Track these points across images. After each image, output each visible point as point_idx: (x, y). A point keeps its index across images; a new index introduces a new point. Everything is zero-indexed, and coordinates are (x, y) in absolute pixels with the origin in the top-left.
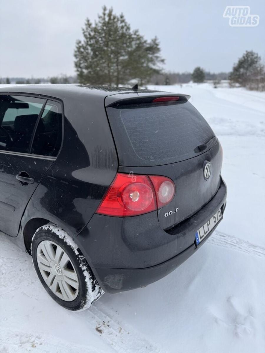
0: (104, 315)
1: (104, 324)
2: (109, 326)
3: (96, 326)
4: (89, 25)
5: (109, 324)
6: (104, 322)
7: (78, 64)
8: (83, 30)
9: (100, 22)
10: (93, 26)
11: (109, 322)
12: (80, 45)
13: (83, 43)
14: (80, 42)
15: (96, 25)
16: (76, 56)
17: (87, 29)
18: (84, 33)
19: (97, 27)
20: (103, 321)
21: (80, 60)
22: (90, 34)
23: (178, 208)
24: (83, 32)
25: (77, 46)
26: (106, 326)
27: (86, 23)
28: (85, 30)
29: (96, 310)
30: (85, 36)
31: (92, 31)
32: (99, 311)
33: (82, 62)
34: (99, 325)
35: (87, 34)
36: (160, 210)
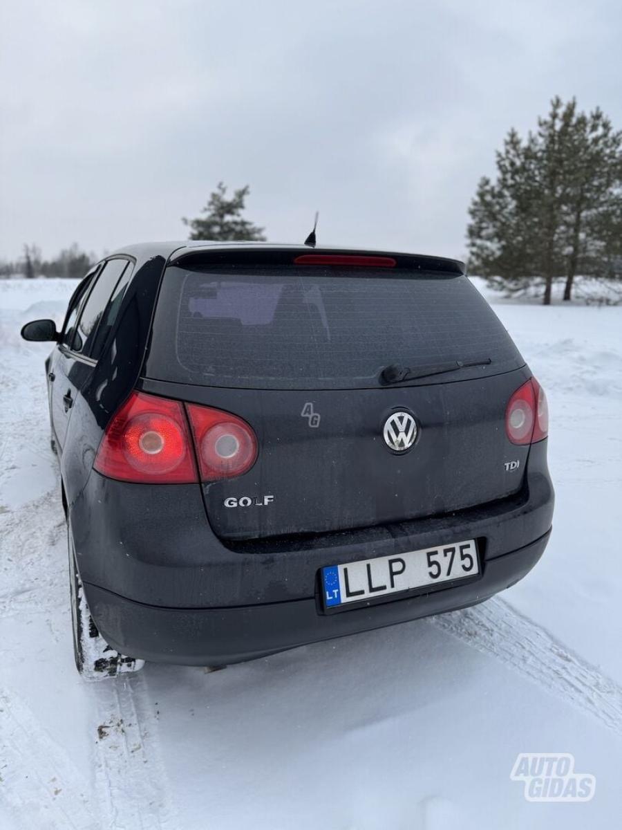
0: (133, 709)
1: (119, 725)
2: (123, 731)
3: (104, 723)
4: (513, 142)
5: (127, 729)
6: (122, 721)
7: (476, 230)
8: (499, 155)
9: (540, 135)
10: (524, 144)
11: (130, 725)
12: (488, 188)
13: (494, 182)
14: (487, 182)
15: (532, 141)
16: (473, 213)
17: (508, 152)
18: (498, 162)
19: (532, 146)
20: (124, 719)
21: (481, 221)
22: (512, 164)
23: (272, 497)
24: (497, 159)
25: (481, 190)
26: (120, 730)
27: (508, 139)
28: (504, 155)
29: (130, 695)
30: (501, 167)
31: (518, 155)
32: (131, 701)
33: (484, 225)
34: (111, 722)
35: (507, 163)
36: (210, 485)
